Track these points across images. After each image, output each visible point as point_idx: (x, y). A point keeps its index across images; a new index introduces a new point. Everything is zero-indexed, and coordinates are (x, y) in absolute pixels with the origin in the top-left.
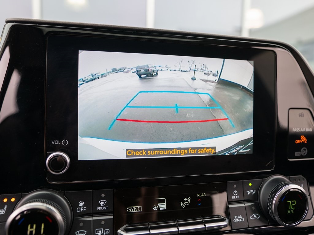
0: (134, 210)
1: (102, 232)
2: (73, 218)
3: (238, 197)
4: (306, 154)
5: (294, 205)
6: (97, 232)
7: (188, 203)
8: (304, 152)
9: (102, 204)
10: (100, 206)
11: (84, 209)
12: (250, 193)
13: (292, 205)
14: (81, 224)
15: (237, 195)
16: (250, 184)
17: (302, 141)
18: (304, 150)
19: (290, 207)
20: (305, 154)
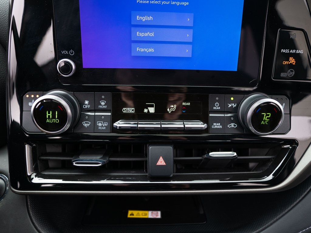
0: (128, 111)
1: (102, 124)
2: (81, 112)
3: (219, 108)
4: (293, 75)
5: (268, 117)
6: (98, 124)
7: (174, 110)
8: (291, 73)
9: (102, 104)
10: (101, 105)
11: (89, 107)
12: (231, 106)
13: (266, 117)
14: (87, 117)
15: (218, 107)
16: (232, 99)
18: (291, 71)
19: (264, 119)
20: (291, 75)
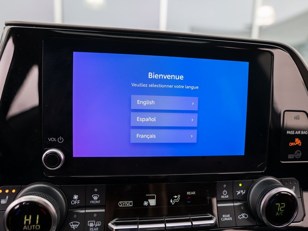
0: (125, 205)
1: (93, 224)
2: (68, 209)
3: (228, 196)
4: (300, 157)
5: (283, 207)
6: (89, 224)
7: (177, 201)
9: (94, 198)
10: (93, 200)
11: (78, 202)
12: (239, 193)
13: (280, 207)
14: (75, 216)
15: (226, 195)
16: (240, 185)
17: (297, 143)
18: (298, 152)
19: (279, 210)
20: (298, 156)
